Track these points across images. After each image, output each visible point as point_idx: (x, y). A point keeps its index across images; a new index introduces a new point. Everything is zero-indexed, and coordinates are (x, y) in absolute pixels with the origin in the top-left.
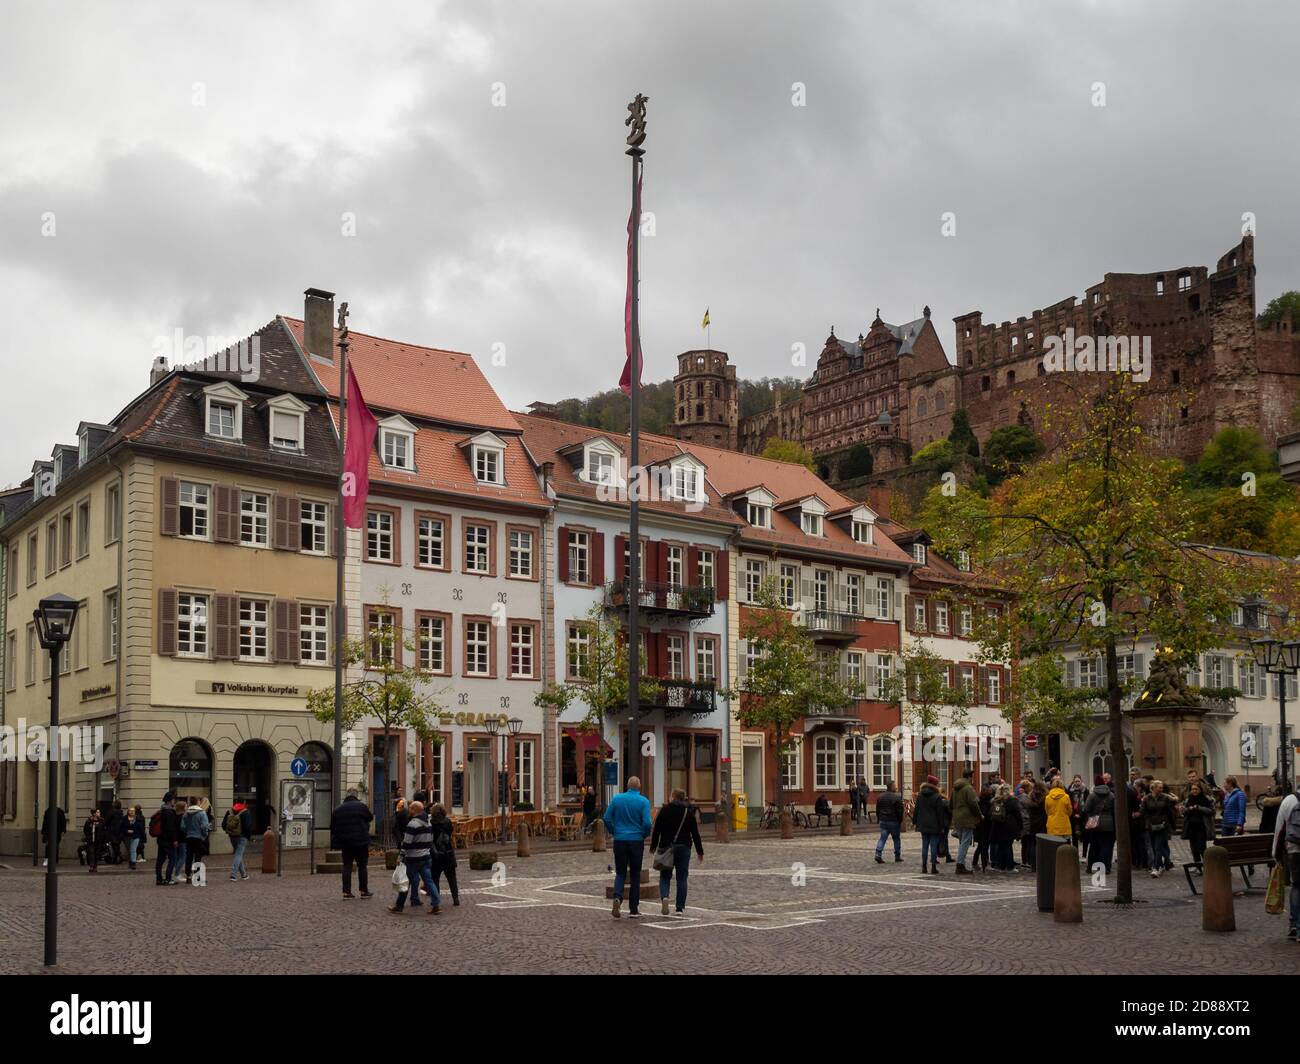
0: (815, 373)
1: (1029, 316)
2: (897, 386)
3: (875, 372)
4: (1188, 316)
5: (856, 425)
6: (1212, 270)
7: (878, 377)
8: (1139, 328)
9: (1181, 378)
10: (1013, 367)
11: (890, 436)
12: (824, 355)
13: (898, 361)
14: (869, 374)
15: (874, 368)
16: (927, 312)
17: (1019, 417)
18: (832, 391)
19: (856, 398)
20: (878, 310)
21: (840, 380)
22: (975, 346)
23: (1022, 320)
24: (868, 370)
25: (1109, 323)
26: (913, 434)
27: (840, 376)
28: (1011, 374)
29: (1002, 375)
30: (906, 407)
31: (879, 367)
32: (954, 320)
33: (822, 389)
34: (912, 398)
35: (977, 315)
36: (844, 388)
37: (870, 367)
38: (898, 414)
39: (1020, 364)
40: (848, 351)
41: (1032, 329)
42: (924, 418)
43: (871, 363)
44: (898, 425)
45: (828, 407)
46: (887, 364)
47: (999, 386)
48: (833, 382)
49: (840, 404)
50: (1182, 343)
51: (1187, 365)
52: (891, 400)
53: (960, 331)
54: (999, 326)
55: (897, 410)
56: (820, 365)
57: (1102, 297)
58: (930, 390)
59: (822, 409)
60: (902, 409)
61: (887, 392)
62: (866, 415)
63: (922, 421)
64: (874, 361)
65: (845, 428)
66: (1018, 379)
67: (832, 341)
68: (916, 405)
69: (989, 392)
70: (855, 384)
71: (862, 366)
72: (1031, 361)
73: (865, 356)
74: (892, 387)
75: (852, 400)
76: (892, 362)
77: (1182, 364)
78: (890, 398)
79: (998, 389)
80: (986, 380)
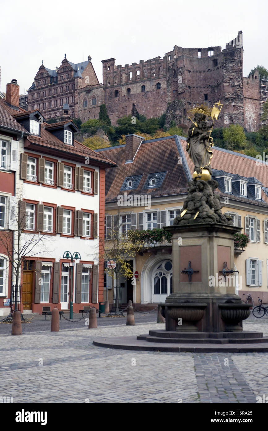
0: (33, 83)
1: (138, 63)
2: (74, 92)
3: (63, 85)
4: (212, 69)
5: (53, 110)
6: (224, 48)
7: (65, 87)
8: (189, 73)
9: (209, 98)
10: (130, 86)
11: (68, 116)
12: (38, 74)
13: (74, 80)
14: (60, 85)
15: (63, 83)
16: (89, 58)
17: (132, 111)
18: (42, 93)
19: (53, 97)
20: (65, 55)
21: (45, 88)
22: (112, 75)
23: (134, 64)
24: (60, 84)
25: (176, 69)
26: (81, 116)
27: (45, 86)
28: (129, 90)
29: (124, 90)
30: (77, 103)
31: (65, 82)
32: (102, 61)
33: (37, 91)
34: (80, 98)
35: (113, 60)
36: (47, 92)
37: (61, 82)
38: (74, 106)
39: (133, 85)
40: (51, 74)
41: (139, 69)
42: (86, 108)
43: (61, 80)
44: (74, 112)
45: (39, 101)
46: (69, 81)
47: (123, 95)
48: (42, 88)
49: (45, 99)
50: (209, 81)
51: (212, 92)
52: (70, 99)
53: (105, 67)
54: (123, 66)
55: (73, 104)
56: (36, 79)
57: (173, 58)
58: (89, 95)
59: (37, 101)
60: (75, 104)
61: (69, 95)
62: (58, 106)
63: (85, 110)
64: (63, 80)
65: (48, 112)
66: (132, 92)
67: (42, 68)
68: (82, 101)
69: (118, 98)
70: (53, 90)
71: (57, 81)
72: (138, 84)
73: (58, 76)
74: (71, 93)
75: (51, 98)
76: (71, 81)
77: (209, 91)
78: (70, 98)
79: (122, 97)
80: (117, 92)
